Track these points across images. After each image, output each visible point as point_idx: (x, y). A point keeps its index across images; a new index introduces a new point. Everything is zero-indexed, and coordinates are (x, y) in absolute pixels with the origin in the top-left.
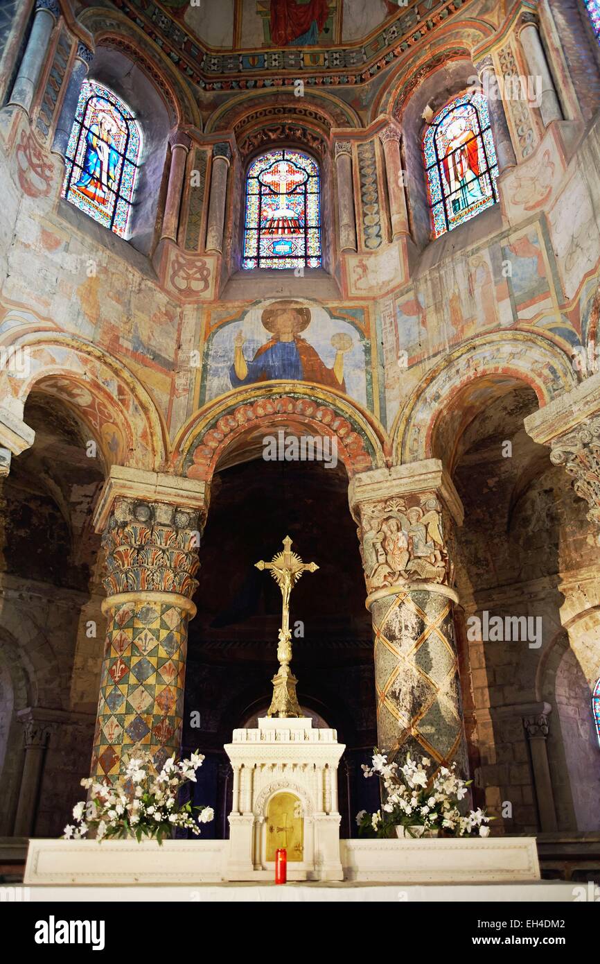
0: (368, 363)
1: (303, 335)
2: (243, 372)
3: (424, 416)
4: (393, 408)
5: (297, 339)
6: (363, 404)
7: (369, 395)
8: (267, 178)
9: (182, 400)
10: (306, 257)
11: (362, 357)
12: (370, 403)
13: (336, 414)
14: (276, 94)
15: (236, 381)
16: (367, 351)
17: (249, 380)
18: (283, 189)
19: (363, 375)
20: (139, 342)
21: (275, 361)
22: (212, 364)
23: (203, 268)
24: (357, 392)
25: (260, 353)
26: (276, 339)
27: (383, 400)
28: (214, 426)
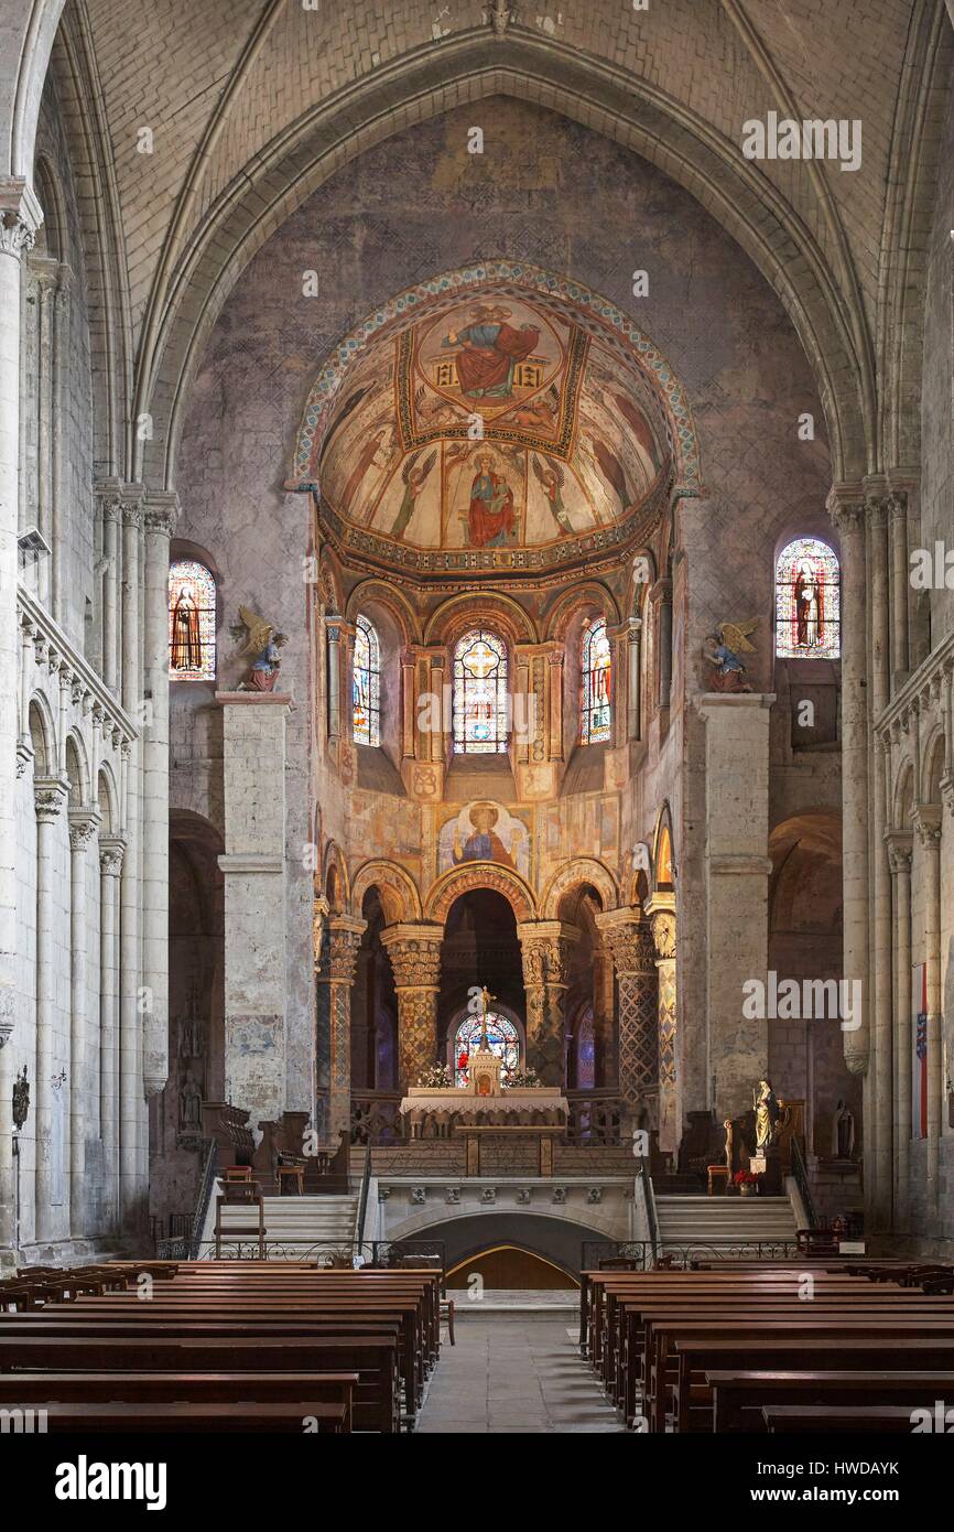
0: (530, 850)
1: (494, 829)
2: (460, 855)
3: (556, 894)
4: (542, 881)
5: (491, 833)
6: (526, 879)
7: (530, 872)
8: (469, 661)
9: (427, 874)
10: (497, 741)
11: (527, 845)
12: (530, 877)
13: (511, 885)
14: (475, 599)
15: (456, 861)
16: (531, 841)
17: (463, 861)
18: (480, 674)
19: (527, 859)
20: (402, 845)
21: (477, 848)
22: (442, 850)
23: (431, 775)
24: (523, 872)
25: (470, 842)
26: (478, 832)
27: (537, 875)
28: (445, 891)
